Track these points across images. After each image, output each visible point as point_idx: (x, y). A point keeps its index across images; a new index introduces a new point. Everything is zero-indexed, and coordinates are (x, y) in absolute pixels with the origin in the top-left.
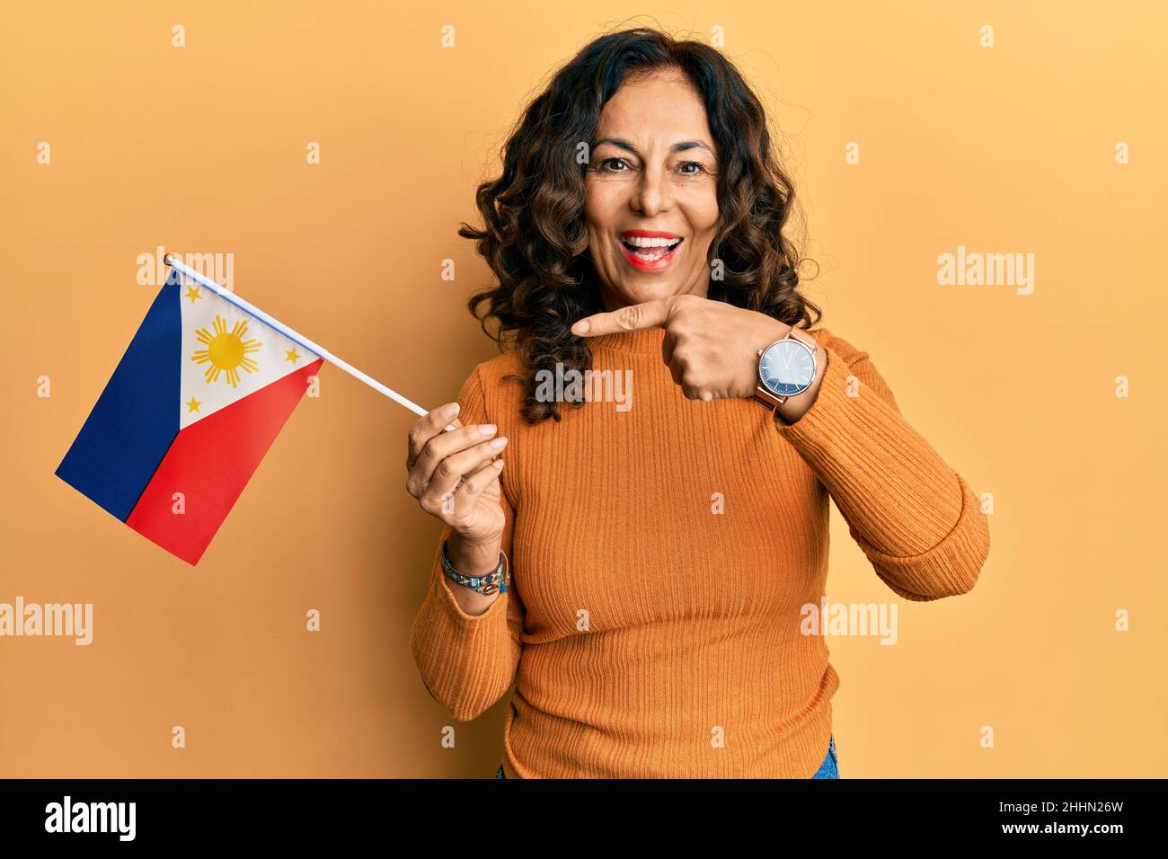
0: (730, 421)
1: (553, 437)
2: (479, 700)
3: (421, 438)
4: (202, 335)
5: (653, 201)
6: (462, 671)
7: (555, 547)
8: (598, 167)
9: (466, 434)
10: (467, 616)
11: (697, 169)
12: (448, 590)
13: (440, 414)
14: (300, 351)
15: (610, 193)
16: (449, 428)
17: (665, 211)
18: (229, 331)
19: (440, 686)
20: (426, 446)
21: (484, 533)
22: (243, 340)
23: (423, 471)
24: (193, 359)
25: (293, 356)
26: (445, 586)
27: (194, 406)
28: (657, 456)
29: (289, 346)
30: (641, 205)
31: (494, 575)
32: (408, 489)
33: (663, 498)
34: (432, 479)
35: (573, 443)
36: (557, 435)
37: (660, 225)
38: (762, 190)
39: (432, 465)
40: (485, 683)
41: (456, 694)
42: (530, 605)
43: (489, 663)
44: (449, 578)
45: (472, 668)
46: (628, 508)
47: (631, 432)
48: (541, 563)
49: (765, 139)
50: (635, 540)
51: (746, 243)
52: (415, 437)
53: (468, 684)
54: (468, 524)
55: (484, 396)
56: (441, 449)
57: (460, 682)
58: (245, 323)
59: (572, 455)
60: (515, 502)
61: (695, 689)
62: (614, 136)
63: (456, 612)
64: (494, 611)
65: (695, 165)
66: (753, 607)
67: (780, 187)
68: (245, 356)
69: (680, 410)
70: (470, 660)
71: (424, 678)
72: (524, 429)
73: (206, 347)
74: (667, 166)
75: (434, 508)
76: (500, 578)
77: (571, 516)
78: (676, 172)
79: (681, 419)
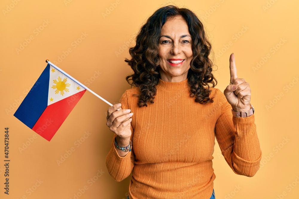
0: (192, 111)
1: (145, 112)
2: (122, 177)
3: (111, 112)
4: (55, 81)
5: (176, 51)
6: (119, 170)
7: (144, 141)
8: (161, 43)
9: (122, 111)
10: (120, 157)
11: (187, 42)
12: (116, 150)
13: (116, 106)
14: (80, 87)
15: (165, 49)
16: (118, 110)
17: (179, 53)
18: (62, 81)
19: (112, 173)
20: (112, 114)
21: (126, 137)
22: (65, 83)
23: (111, 120)
24: (52, 87)
25: (78, 88)
26: (115, 149)
27: (52, 100)
28: (172, 119)
29: (78, 86)
30: (173, 52)
31: (128, 147)
32: (107, 125)
33: (173, 130)
34: (113, 122)
35: (150, 114)
36: (146, 111)
37: (178, 57)
38: (203, 46)
39: (113, 119)
40: (124, 173)
41: (116, 175)
42: (136, 155)
43: (125, 169)
44: (116, 147)
45: (121, 169)
46: (163, 132)
47: (165, 112)
48: (140, 145)
49: (203, 33)
50: (165, 141)
51: (200, 61)
52: (109, 111)
53: (120, 173)
54: (122, 135)
55: (128, 99)
56: (116, 115)
57: (118, 173)
58: (66, 79)
59: (150, 117)
60: (134, 128)
61: (177, 179)
62: (165, 34)
63: (118, 156)
64: (128, 156)
65: (186, 41)
66: (194, 160)
67: (208, 45)
68: (66, 87)
69: (179, 107)
70: (120, 168)
71: (109, 171)
72: (138, 109)
73: (56, 85)
74: (179, 41)
75: (113, 130)
76: (129, 147)
77: (148, 133)
78: (182, 43)
79: (179, 110)
